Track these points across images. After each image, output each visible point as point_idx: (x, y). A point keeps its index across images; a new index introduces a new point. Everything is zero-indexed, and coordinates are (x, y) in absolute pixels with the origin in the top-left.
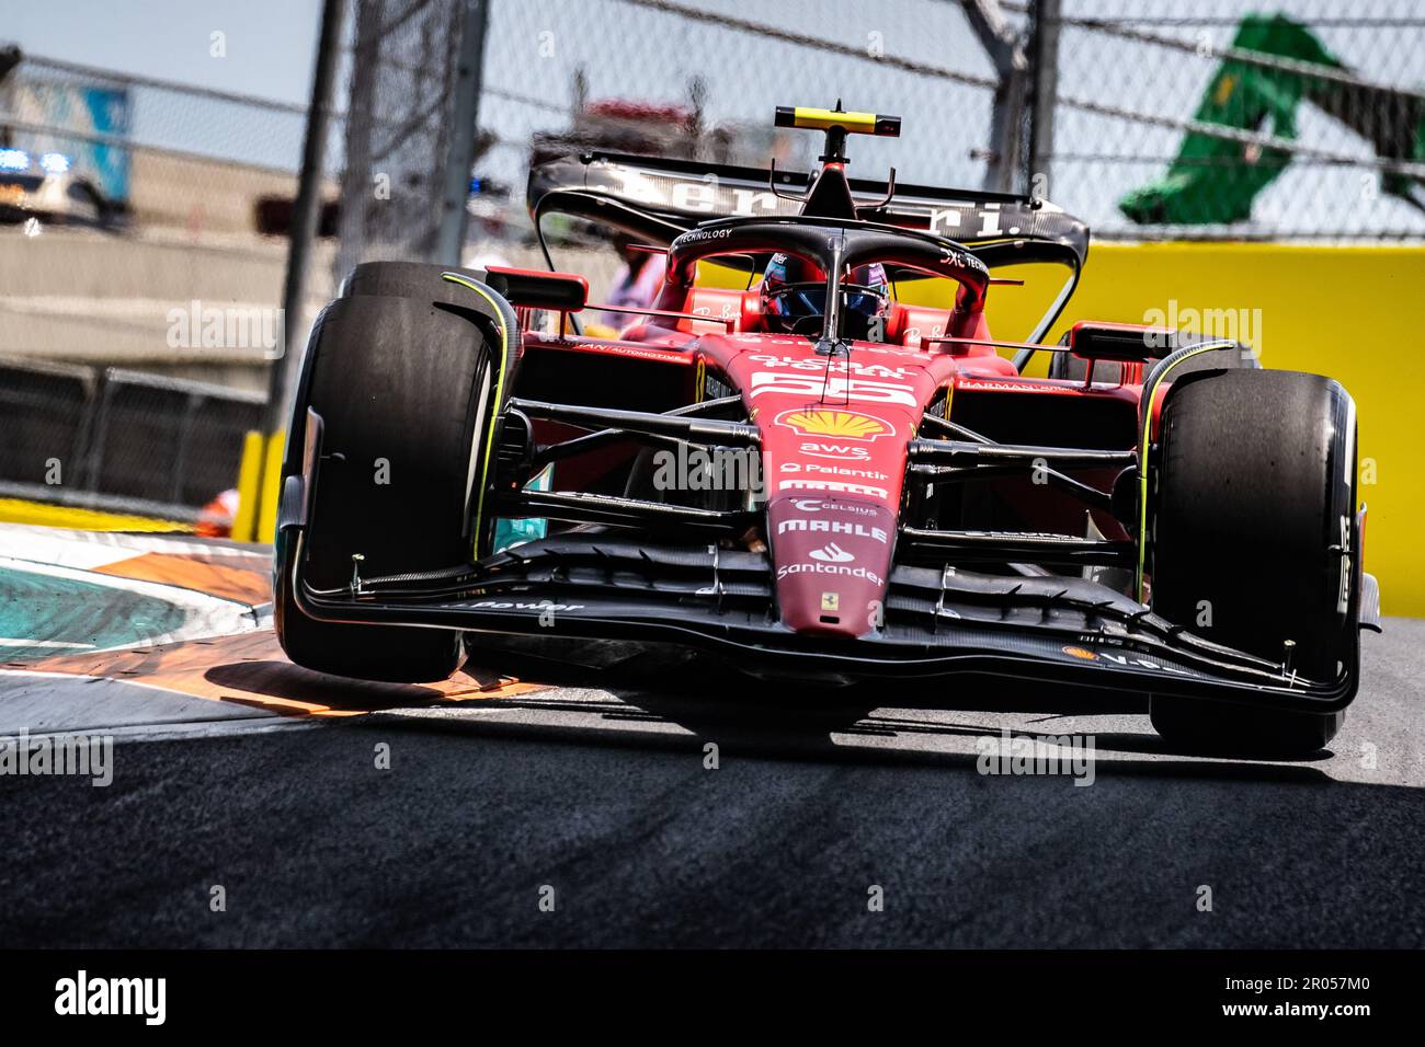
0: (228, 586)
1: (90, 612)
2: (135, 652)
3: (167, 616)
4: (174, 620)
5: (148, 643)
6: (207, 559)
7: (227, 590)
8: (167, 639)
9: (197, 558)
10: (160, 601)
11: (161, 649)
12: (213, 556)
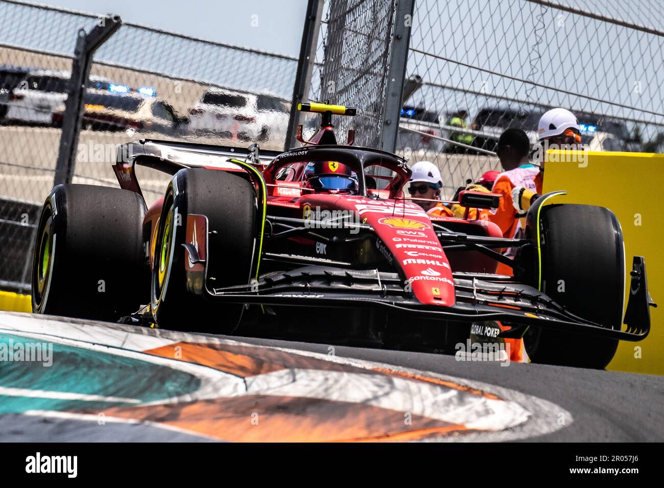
0: (229, 365)
1: (139, 380)
2: (166, 406)
3: (188, 384)
4: (193, 385)
5: (175, 400)
6: (218, 347)
7: (229, 368)
8: (188, 398)
9: (211, 346)
10: (186, 373)
11: (183, 404)
12: (221, 345)
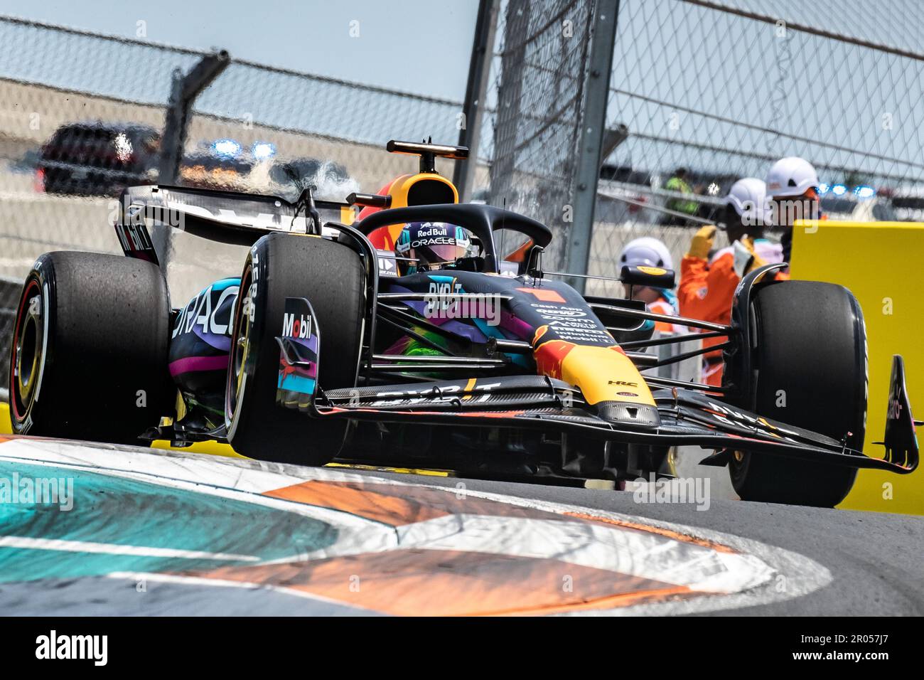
0: (376, 509)
1: (259, 529)
2: (293, 564)
3: (322, 535)
4: (328, 538)
5: (305, 557)
6: (361, 487)
7: (376, 513)
8: (322, 554)
9: (352, 486)
10: (318, 522)
11: (315, 562)
12: (365, 484)
